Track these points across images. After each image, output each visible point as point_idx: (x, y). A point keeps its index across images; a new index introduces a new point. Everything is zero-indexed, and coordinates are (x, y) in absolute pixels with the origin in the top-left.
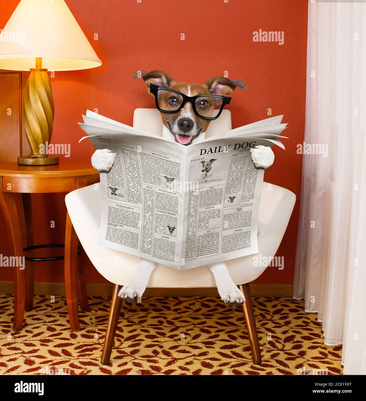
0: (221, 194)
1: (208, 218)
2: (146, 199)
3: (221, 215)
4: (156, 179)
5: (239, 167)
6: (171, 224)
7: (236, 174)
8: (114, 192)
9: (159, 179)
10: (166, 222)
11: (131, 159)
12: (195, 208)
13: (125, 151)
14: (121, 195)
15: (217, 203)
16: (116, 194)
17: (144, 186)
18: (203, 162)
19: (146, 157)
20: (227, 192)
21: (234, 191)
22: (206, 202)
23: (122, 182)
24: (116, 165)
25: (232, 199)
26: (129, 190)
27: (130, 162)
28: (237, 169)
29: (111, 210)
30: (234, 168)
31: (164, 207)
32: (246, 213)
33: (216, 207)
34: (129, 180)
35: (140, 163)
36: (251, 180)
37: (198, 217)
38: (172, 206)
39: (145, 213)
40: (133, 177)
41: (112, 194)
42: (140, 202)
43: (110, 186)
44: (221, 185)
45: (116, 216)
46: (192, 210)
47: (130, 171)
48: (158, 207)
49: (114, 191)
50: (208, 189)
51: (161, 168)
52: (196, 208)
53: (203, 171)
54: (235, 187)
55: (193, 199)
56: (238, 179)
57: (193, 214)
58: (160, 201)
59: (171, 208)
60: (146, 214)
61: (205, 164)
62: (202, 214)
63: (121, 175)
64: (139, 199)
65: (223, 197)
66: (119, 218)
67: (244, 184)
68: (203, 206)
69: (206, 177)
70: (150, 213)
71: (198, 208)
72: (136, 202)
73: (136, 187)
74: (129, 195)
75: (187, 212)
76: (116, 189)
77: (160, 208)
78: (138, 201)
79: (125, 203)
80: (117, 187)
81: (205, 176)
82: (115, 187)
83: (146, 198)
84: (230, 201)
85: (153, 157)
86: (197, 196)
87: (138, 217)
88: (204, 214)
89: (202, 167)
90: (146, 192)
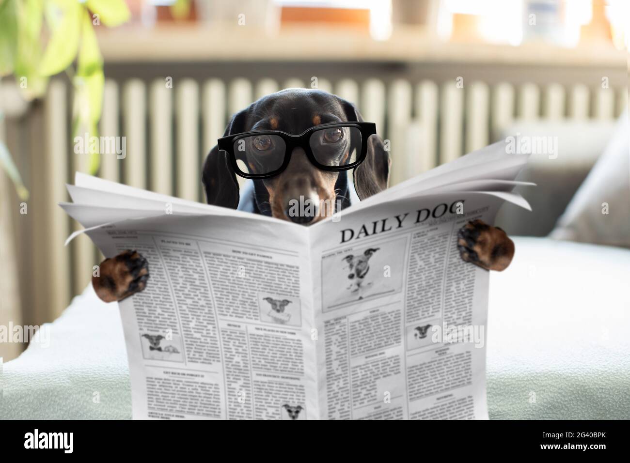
0: (398, 322)
1: (372, 378)
2: (229, 352)
3: (402, 368)
4: (248, 307)
5: (432, 260)
6: (291, 401)
7: (427, 275)
8: (155, 344)
9: (253, 304)
10: (280, 396)
11: (185, 269)
12: (341, 360)
13: (172, 253)
14: (171, 349)
15: (389, 343)
16: (160, 349)
17: (222, 324)
18: (350, 258)
19: (221, 260)
20: (410, 316)
21: (426, 313)
22: (366, 345)
23: (172, 321)
24: (155, 284)
25: (423, 331)
26: (189, 336)
27: (185, 276)
28: (428, 263)
29: (153, 385)
30: (421, 263)
31: (272, 365)
32: (457, 359)
33: (389, 352)
34: (187, 314)
35: (207, 275)
36: (462, 286)
37: (350, 379)
38: (288, 360)
39: (229, 383)
40: (194, 308)
41: (152, 349)
42: (216, 359)
43: (145, 331)
44: (396, 303)
45: (165, 396)
46: (335, 364)
47: (187, 296)
48: (257, 366)
49: (155, 342)
50: (368, 314)
51: (255, 282)
52: (344, 359)
53: (351, 277)
54: (427, 303)
55: (334, 341)
56: (431, 286)
57: (339, 372)
58: (261, 354)
59: (287, 365)
60: (233, 385)
61: (355, 261)
62: (359, 371)
63: (168, 307)
64: (214, 352)
65: (402, 328)
66: (172, 399)
67: (448, 294)
68: (360, 352)
69: (360, 290)
70: (241, 382)
71: (347, 358)
72: (207, 362)
73: (205, 328)
74: (191, 346)
75: (324, 371)
76: (160, 338)
77: (263, 367)
78: (212, 357)
79: (182, 366)
80: (160, 333)
81: (356, 287)
82: (156, 334)
83: (228, 350)
84: (419, 335)
85: (236, 259)
86: (343, 334)
87: (216, 393)
88: (363, 371)
89: (348, 269)
90: (228, 336)
